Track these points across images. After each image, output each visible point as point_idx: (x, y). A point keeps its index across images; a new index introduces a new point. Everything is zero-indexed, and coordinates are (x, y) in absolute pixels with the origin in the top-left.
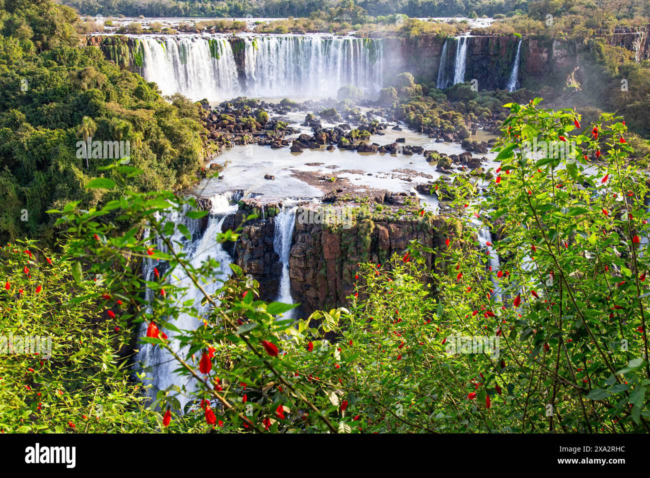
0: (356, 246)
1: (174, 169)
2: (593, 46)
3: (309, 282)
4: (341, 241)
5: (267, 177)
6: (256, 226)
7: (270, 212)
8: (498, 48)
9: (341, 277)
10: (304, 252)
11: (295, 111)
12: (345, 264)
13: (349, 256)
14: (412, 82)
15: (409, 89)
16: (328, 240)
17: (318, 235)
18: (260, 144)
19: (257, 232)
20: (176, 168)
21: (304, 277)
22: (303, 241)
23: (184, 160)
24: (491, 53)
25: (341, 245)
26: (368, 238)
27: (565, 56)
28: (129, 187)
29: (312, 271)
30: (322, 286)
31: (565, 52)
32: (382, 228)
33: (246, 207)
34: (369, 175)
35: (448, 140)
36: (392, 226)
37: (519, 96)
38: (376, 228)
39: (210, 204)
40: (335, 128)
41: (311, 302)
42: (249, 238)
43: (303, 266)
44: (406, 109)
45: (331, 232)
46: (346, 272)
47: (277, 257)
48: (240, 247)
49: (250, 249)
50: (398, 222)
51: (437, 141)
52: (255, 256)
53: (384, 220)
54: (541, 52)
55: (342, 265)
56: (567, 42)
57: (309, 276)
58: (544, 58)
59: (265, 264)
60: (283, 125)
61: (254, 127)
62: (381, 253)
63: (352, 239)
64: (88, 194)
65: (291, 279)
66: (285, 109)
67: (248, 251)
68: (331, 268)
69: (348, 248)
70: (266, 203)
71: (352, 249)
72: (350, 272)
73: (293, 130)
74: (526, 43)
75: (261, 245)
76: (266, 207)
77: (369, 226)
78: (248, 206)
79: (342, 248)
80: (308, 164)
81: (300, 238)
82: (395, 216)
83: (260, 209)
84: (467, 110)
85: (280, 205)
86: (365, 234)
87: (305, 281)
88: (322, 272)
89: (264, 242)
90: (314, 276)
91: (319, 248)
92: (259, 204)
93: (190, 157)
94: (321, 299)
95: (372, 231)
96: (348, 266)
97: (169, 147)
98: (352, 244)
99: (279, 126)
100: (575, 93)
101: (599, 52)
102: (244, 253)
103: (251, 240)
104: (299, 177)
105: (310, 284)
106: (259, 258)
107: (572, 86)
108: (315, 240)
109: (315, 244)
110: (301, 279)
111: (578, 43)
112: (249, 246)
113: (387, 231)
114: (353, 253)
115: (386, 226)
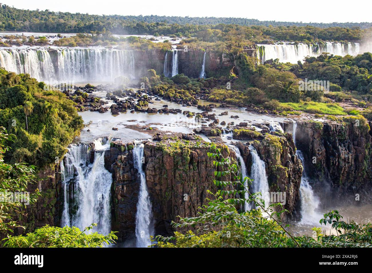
0: (182, 161)
1: (72, 127)
2: (243, 56)
3: (157, 182)
4: (174, 159)
5: (113, 129)
6: (124, 155)
7: (130, 148)
8: (194, 56)
9: (175, 178)
10: (154, 167)
11: (96, 91)
12: (177, 171)
13: (179, 167)
14: (155, 74)
15: (154, 78)
16: (168, 160)
17: (161, 158)
18: (91, 110)
19: (125, 158)
20: (73, 127)
21: (154, 179)
22: (152, 161)
23: (77, 122)
24: (191, 59)
25: (174, 162)
26: (189, 158)
27: (229, 61)
28: (54, 139)
29: (158, 176)
30: (165, 183)
31: (228, 59)
32: (194, 152)
33: (115, 146)
34: (165, 125)
35: (188, 105)
36: (198, 150)
37: (211, 81)
38: (191, 152)
39: (94, 145)
40: (126, 100)
41: (157, 192)
42: (121, 162)
43: (154, 174)
44: (158, 89)
45: (170, 155)
46: (177, 175)
47: (137, 171)
48: (116, 167)
49: (122, 168)
50: (200, 148)
51: (183, 106)
52: (126, 171)
53: (193, 148)
54: (216, 59)
55: (175, 172)
56: (229, 54)
57: (157, 179)
58: (218, 62)
59: (132, 175)
60: (98, 100)
61: (82, 101)
62: (194, 164)
63: (180, 158)
64: (34, 144)
65: (147, 181)
66: (90, 90)
67: (121, 168)
68: (170, 174)
69: (178, 163)
70: (127, 143)
71: (180, 163)
72: (180, 175)
73: (104, 102)
74: (208, 54)
75: (128, 165)
76: (128, 145)
77: (188, 151)
78: (117, 145)
79: (175, 163)
80: (129, 121)
81: (150, 160)
82: (198, 146)
83: (124, 146)
84: (188, 89)
85: (134, 144)
86: (187, 155)
87: (155, 181)
88: (165, 176)
89: (128, 163)
90: (159, 178)
91: (162, 164)
92: (123, 143)
93: (80, 120)
94: (164, 190)
95: (190, 154)
96: (178, 172)
97: (67, 116)
98: (180, 161)
99: (96, 100)
100: (235, 79)
101: (246, 59)
102: (120, 170)
103: (122, 163)
104: (131, 128)
105: (157, 183)
106: (128, 172)
107: (233, 76)
108: (160, 160)
109: (159, 162)
110: (153, 181)
111: (235, 55)
112: (122, 166)
113: (196, 153)
114: (181, 165)
115: (195, 151)
